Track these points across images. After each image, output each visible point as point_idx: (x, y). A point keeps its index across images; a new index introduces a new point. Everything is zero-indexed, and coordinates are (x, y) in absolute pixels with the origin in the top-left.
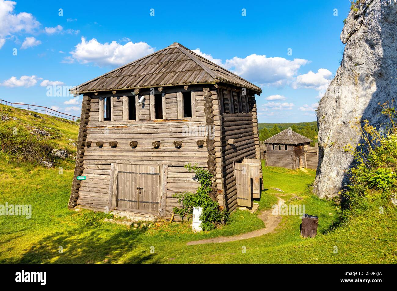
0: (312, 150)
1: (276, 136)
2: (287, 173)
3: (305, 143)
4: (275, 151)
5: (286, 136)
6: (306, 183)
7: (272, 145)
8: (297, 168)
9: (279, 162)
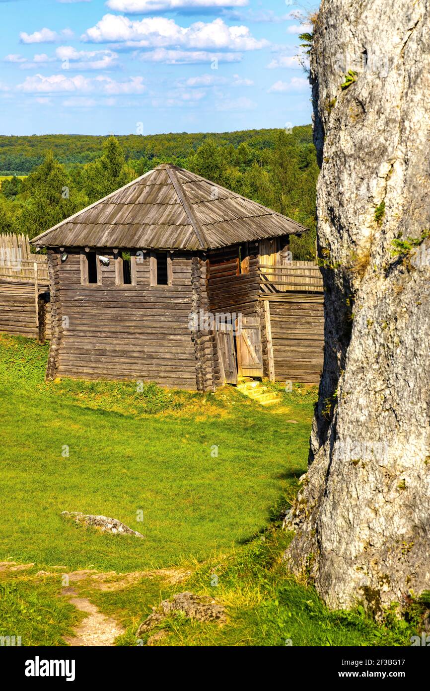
0: (301, 280)
1: (106, 204)
2: (170, 412)
3: (262, 241)
4: (99, 294)
5: (161, 204)
6: (271, 464)
7: (82, 257)
8: (224, 381)
9: (125, 354)
